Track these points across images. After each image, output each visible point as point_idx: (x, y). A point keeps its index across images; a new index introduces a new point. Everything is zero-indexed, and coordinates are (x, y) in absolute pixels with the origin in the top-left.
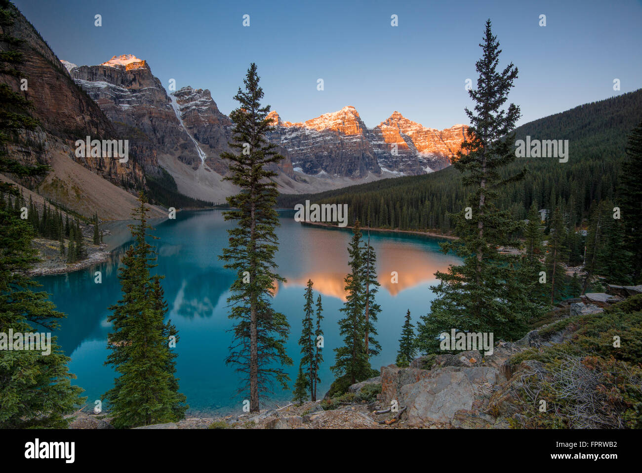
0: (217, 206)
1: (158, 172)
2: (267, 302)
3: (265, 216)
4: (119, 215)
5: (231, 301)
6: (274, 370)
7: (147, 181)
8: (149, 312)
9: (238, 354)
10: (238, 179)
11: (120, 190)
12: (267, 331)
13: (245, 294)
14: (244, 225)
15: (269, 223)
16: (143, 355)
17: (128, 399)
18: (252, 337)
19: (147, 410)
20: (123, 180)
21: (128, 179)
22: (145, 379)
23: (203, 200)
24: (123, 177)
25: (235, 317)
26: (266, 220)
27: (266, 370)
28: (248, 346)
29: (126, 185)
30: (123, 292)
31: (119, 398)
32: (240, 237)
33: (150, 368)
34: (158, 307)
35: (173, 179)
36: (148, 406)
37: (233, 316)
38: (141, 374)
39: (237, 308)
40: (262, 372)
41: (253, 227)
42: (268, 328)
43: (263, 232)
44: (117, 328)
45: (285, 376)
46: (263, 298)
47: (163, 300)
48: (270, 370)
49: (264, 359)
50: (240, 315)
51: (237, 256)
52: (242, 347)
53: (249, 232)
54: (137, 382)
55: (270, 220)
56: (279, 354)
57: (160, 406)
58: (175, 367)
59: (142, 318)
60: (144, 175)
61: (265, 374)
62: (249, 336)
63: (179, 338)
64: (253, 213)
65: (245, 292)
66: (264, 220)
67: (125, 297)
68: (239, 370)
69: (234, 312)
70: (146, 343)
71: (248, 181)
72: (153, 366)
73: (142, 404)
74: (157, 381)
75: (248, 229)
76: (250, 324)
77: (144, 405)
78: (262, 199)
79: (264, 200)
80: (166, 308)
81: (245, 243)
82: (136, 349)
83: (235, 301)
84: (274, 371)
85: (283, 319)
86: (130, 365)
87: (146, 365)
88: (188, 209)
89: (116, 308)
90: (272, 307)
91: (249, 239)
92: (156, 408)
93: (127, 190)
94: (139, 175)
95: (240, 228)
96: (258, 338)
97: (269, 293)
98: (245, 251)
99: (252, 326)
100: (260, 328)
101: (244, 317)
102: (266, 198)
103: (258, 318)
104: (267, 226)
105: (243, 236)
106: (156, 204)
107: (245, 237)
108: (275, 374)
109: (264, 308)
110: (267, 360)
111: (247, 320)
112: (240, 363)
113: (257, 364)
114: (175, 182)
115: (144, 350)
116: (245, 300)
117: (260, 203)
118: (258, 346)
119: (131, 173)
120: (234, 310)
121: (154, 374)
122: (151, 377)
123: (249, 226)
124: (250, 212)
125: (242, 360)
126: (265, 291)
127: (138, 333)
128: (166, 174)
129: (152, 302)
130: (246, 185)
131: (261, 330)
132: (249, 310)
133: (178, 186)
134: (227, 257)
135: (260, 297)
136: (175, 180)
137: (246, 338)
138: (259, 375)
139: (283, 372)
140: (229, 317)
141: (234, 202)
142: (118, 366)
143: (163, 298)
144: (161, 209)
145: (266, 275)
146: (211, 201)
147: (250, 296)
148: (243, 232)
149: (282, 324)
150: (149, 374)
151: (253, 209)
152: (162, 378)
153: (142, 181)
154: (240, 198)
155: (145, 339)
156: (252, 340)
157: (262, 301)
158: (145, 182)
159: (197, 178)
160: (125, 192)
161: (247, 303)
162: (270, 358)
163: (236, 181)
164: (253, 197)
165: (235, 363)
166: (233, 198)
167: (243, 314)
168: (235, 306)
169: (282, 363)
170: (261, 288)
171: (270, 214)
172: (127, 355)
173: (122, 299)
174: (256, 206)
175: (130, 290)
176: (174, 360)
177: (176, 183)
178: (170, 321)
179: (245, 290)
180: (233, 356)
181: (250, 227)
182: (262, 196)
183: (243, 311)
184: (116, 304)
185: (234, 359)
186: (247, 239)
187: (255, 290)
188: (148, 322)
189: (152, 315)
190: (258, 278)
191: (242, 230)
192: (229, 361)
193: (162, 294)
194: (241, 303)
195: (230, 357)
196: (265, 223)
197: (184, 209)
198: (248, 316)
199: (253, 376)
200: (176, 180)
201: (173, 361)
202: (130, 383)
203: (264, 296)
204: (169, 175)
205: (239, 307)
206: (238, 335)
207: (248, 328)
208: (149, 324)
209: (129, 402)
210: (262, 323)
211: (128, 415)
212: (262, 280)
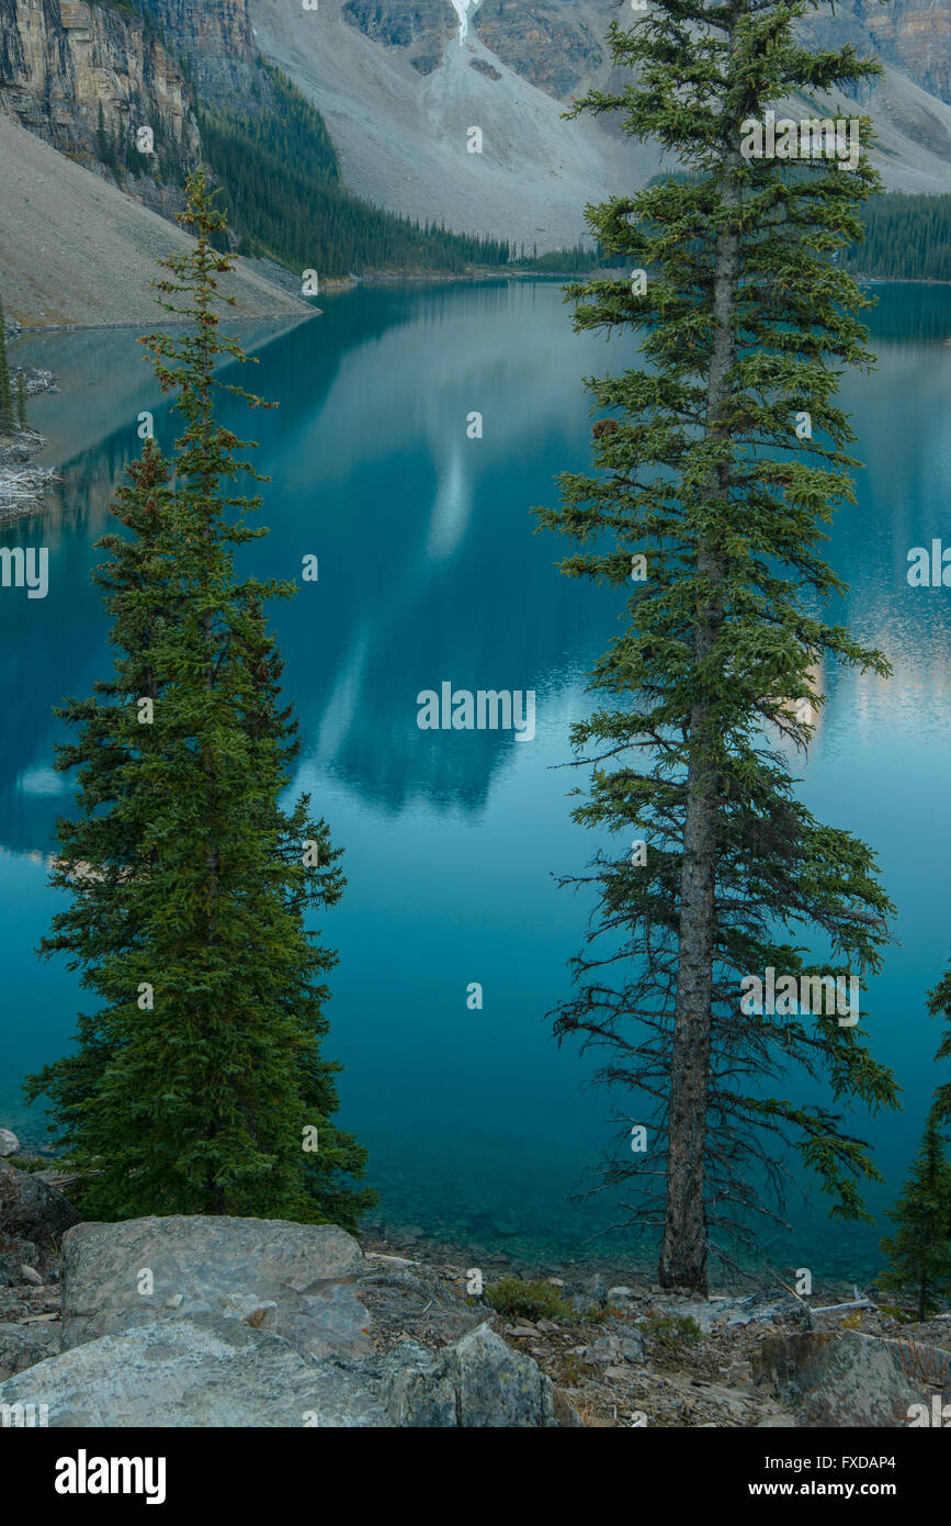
0: (525, 263)
1: (255, 90)
2: (771, 764)
3: (791, 306)
4: (91, 302)
5: (592, 739)
6: (794, 1107)
7: (209, 135)
8: (229, 744)
9: (614, 1000)
10: (654, 103)
11: (92, 180)
12: (765, 910)
13: (662, 716)
14: (675, 357)
15: (809, 349)
16: (201, 932)
17: (137, 1108)
18: (685, 926)
19: (212, 1166)
20: (101, 133)
21: (122, 127)
22: (209, 1033)
23: (456, 233)
24: (101, 115)
25: (604, 824)
26: (795, 332)
27: (749, 1104)
28: (665, 970)
29: (116, 158)
30: (118, 648)
31: (103, 1096)
32: (647, 416)
33: (229, 987)
34: (258, 725)
35: (320, 120)
36: (216, 1154)
37: (595, 813)
38: (191, 1011)
39: (616, 778)
40: (729, 1105)
41: (721, 367)
42: (771, 900)
43: (774, 396)
44: (92, 803)
45: (848, 1153)
46: (755, 743)
47: (279, 704)
48: (771, 1108)
49: (745, 1049)
50: (630, 813)
51: (627, 516)
52: (635, 968)
53: (699, 396)
54: (172, 1040)
55: (819, 336)
56: (823, 1037)
57: (264, 1163)
58: (325, 1010)
59: (200, 765)
60: (193, 108)
61: (743, 1119)
62: (674, 922)
63: (344, 881)
64: (722, 294)
65: (659, 702)
66: (783, 331)
67: (123, 669)
68: (614, 1074)
69: (603, 794)
70: (214, 879)
71: (707, 115)
72: (239, 984)
73: (191, 1137)
74: (257, 1051)
75: (693, 381)
76: (680, 865)
77: (200, 1142)
78: (780, 213)
79: (793, 219)
80: (289, 741)
81: (673, 454)
82: (173, 896)
83: (609, 744)
84: (792, 1117)
85: (858, 864)
86: (147, 963)
87: (214, 974)
88: (388, 277)
89: (90, 713)
90: (796, 794)
91: (693, 433)
92: (249, 1168)
93: (118, 178)
94: (170, 106)
95: (654, 372)
96: (719, 939)
97: (786, 723)
98: (670, 493)
99: (692, 878)
100: (730, 893)
101: (649, 824)
102: (802, 206)
103: (721, 837)
104: (796, 363)
105: (666, 414)
106: (244, 250)
107: (676, 422)
108: (796, 1132)
109: (760, 795)
110: (756, 1056)
111: (664, 841)
112: (623, 1045)
113: (707, 1064)
114: (327, 138)
115: (207, 908)
116: (659, 741)
117: (763, 235)
118: (716, 979)
119: (135, 97)
120: (602, 787)
121: (243, 1018)
122: (229, 1032)
123: (701, 364)
124: (709, 283)
125: (632, 1030)
126: (770, 713)
127: (185, 828)
128: (287, 99)
129: (238, 699)
130: (696, 134)
131: (733, 905)
132: (680, 795)
133: (343, 159)
134: (578, 518)
135: (737, 738)
136: (329, 129)
137: (658, 929)
138: (712, 1120)
139: (841, 1128)
140: (578, 815)
141: (629, 228)
142: (92, 964)
143: (278, 690)
144: (268, 276)
145: (777, 626)
146: (499, 236)
147: (685, 725)
148: (670, 396)
149: (846, 890)
150: (224, 1017)
151: (726, 267)
152: (278, 1046)
153: (184, 133)
154: (660, 211)
155: (211, 862)
156: (687, 943)
157: (749, 755)
158: (196, 142)
159: (435, 116)
160: (110, 190)
161: (671, 758)
162: (774, 1047)
163: (646, 113)
164: (729, 202)
165: (599, 1038)
166: (624, 209)
167: (647, 812)
168: (611, 767)
169: (839, 1084)
170: (747, 694)
171: (822, 299)
172: (134, 922)
173: (114, 679)
174: (743, 253)
175: (145, 638)
176: (318, 978)
177: (337, 141)
178: (306, 799)
179: (661, 691)
180: (592, 1005)
181: (704, 369)
182: (780, 196)
183: (647, 797)
184: (90, 700)
185: (597, 1016)
186: (686, 428)
187: (714, 699)
188: (224, 786)
189: (241, 757)
190: (735, 640)
191: (662, 381)
192: (568, 1023)
193: (276, 674)
194: (640, 759)
195: (578, 1006)
196: (789, 347)
197: (368, 278)
198: (668, 822)
199: (680, 1117)
200: (332, 126)
201: (315, 982)
202: (146, 1039)
203: (764, 736)
204: (304, 104)
205: (626, 776)
206: (615, 907)
207: (670, 883)
208: (228, 796)
209: (139, 1119)
210: (740, 867)
211: (134, 1172)
212: (755, 647)
